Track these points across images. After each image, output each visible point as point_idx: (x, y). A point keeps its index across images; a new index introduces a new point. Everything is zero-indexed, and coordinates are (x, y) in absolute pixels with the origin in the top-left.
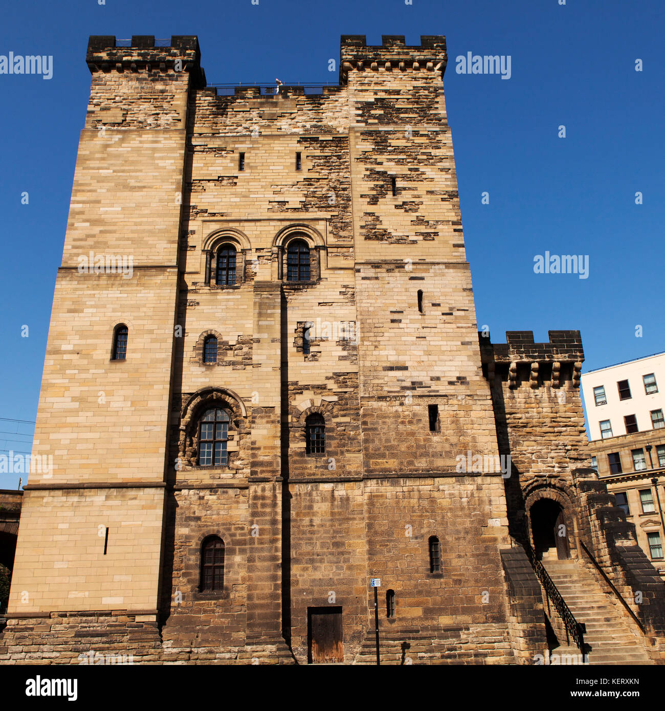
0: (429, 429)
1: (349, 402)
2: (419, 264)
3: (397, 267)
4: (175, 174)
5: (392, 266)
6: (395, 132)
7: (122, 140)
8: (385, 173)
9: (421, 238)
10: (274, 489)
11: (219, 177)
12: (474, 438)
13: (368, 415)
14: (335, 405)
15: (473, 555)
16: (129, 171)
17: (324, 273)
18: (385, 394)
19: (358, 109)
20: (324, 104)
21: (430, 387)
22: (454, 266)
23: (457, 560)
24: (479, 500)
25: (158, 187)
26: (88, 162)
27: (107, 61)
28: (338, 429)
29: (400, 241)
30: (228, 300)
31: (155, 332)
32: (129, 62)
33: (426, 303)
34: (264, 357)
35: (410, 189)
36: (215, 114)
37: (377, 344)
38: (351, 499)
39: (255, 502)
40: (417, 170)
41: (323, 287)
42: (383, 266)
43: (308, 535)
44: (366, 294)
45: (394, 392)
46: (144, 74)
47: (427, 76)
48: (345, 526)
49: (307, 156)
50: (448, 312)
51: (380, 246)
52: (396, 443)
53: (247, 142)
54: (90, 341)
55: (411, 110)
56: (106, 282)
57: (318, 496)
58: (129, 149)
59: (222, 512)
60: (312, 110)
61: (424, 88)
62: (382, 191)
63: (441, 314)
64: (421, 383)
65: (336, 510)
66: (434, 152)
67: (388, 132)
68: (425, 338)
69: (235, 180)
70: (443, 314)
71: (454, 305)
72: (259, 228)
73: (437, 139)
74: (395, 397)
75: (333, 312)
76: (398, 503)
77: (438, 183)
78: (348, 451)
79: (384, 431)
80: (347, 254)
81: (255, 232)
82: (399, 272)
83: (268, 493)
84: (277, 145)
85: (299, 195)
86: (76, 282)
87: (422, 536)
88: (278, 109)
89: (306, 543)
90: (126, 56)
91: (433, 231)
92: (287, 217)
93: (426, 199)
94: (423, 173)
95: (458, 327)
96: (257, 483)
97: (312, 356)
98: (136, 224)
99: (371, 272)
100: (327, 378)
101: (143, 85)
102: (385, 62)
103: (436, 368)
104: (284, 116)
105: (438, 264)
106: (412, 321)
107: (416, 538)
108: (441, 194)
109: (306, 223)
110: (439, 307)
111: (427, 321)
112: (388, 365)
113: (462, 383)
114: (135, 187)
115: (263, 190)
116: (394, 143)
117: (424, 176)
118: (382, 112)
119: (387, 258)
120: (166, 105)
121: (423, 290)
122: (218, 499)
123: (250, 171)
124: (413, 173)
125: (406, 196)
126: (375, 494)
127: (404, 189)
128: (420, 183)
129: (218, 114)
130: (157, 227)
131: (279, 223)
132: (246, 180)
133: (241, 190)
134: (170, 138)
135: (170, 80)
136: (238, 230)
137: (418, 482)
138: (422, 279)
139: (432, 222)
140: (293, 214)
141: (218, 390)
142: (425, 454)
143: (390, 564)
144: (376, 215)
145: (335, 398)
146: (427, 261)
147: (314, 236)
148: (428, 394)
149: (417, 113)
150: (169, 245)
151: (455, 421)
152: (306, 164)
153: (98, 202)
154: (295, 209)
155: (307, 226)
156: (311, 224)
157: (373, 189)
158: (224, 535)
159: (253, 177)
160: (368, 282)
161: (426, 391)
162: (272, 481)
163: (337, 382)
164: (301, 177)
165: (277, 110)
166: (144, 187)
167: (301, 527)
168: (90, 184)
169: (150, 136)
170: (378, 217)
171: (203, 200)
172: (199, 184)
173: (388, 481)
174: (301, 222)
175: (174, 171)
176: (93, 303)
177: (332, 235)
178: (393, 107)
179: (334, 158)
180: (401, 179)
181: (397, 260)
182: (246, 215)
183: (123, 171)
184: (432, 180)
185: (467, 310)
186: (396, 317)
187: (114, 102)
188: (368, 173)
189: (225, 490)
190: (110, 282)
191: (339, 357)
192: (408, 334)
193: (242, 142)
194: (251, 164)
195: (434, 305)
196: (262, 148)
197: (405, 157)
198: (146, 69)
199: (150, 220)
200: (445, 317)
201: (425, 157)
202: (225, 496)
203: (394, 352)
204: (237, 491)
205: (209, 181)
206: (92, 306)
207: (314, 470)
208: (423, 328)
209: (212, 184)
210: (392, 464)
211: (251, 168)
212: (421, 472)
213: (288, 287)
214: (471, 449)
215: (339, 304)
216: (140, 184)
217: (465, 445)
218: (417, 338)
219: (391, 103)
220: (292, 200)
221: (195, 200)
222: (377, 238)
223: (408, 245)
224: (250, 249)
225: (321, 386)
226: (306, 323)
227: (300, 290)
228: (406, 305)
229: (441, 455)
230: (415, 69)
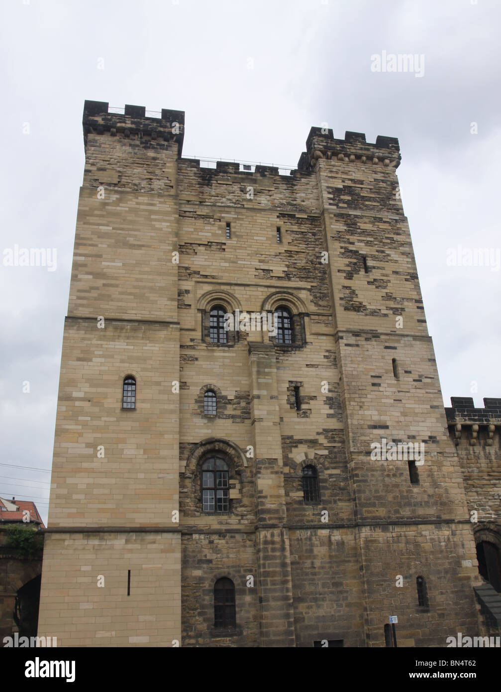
0: (410, 481)
1: (338, 455)
2: (391, 335)
3: (374, 337)
4: (171, 236)
5: (369, 336)
6: (361, 217)
7: (120, 200)
8: (357, 252)
9: (391, 312)
10: (282, 534)
11: (208, 242)
12: (446, 490)
13: (359, 468)
14: (326, 457)
15: (452, 592)
16: (129, 230)
17: (309, 338)
19: (329, 193)
20: (296, 185)
23: (439, 596)
24: (454, 544)
25: (155, 246)
26: (88, 218)
27: (102, 125)
28: (330, 480)
29: (374, 313)
30: (224, 357)
31: (163, 384)
32: (123, 128)
33: (400, 370)
34: (265, 413)
35: (378, 268)
36: (201, 185)
37: (361, 404)
38: (346, 544)
39: (265, 546)
40: (383, 252)
41: (309, 350)
42: (362, 334)
43: (311, 577)
44: (350, 359)
46: (137, 141)
47: (384, 171)
48: (342, 568)
49: (287, 231)
50: (418, 379)
51: (357, 317)
52: (384, 494)
53: (232, 213)
54: (100, 390)
55: (374, 200)
56: (112, 334)
57: (317, 540)
58: (127, 209)
59: (231, 556)
60: (287, 189)
61: (383, 181)
62: (355, 268)
63: (412, 380)
64: (400, 441)
65: (333, 553)
66: (396, 237)
67: (356, 216)
68: (401, 400)
69: (224, 247)
70: (414, 380)
71: (423, 373)
72: (248, 293)
73: (398, 226)
75: (319, 373)
76: (389, 547)
77: (401, 265)
78: (339, 500)
79: (373, 483)
80: (327, 322)
81: (245, 296)
82: (376, 341)
83: (277, 539)
84: (260, 218)
85: (282, 265)
86: (83, 332)
87: (411, 576)
88: (257, 185)
89: (309, 584)
90: (120, 122)
91: (400, 306)
92: (272, 285)
93: (392, 278)
94: (388, 255)
95: (427, 393)
96: (267, 529)
97: (303, 412)
98: (137, 280)
99: (352, 340)
100: (318, 434)
101: (136, 151)
102: (350, 155)
103: (412, 428)
104: (263, 193)
105: (407, 336)
106: (389, 385)
107: (406, 578)
108: (404, 275)
109: (290, 291)
110: (410, 375)
111: (402, 386)
112: (372, 423)
113: (433, 442)
114: (134, 245)
115: (249, 257)
116: (363, 226)
117: (389, 258)
118: (350, 198)
119: (365, 328)
120: (158, 172)
121: (397, 358)
122: (227, 543)
123: (236, 239)
124: (380, 254)
125: (375, 274)
126: (370, 539)
127: (374, 268)
128: (386, 263)
129: (204, 185)
130: (156, 284)
131: (266, 289)
132: (234, 248)
133: (230, 256)
134: (165, 202)
135: (161, 149)
136: (229, 293)
137: (404, 529)
138: (395, 348)
139: (399, 299)
140: (277, 282)
141: (220, 441)
142: (409, 504)
144: (353, 288)
145: (326, 452)
146: (398, 332)
147: (298, 303)
149: (378, 202)
150: (169, 303)
151: (431, 475)
152: (287, 238)
153: (100, 256)
154: (278, 277)
155: (292, 294)
156: (294, 292)
157: (348, 265)
158: (234, 576)
159: (239, 245)
160: (350, 348)
162: (279, 527)
163: (326, 437)
164: (282, 249)
166: (143, 246)
167: (304, 570)
168: (91, 239)
169: (146, 198)
170: (354, 291)
171: (195, 263)
172: (191, 247)
173: (379, 527)
174: (285, 290)
175: (170, 233)
176: (101, 353)
177: (313, 304)
178: (358, 195)
179: (310, 234)
180: (371, 259)
181: (372, 330)
182: (236, 279)
183: (122, 229)
184: (396, 262)
185: (433, 378)
186: (376, 381)
187: (108, 164)
188: (343, 251)
189: (233, 534)
190: (116, 334)
191: (327, 414)
192: (387, 397)
193: (228, 212)
194: (237, 233)
195: (406, 372)
196: (246, 220)
197: (372, 239)
198: (138, 135)
199: (150, 277)
200: (416, 383)
201: (389, 241)
202: (233, 540)
203: (376, 413)
204: (243, 536)
205: (199, 245)
206: (100, 356)
207: (312, 518)
208: (399, 392)
209: (202, 248)
210: (381, 512)
211: (237, 236)
212: (406, 519)
213: (279, 349)
214: (444, 500)
215: (324, 367)
216: (139, 243)
217: (440, 496)
218: (394, 400)
219: (356, 191)
220: (276, 269)
221: (188, 262)
222: (355, 309)
223: (381, 318)
224: (242, 311)
225: (313, 440)
226: (296, 382)
227: (289, 352)
228: (384, 371)
229: (421, 505)
230: (375, 163)
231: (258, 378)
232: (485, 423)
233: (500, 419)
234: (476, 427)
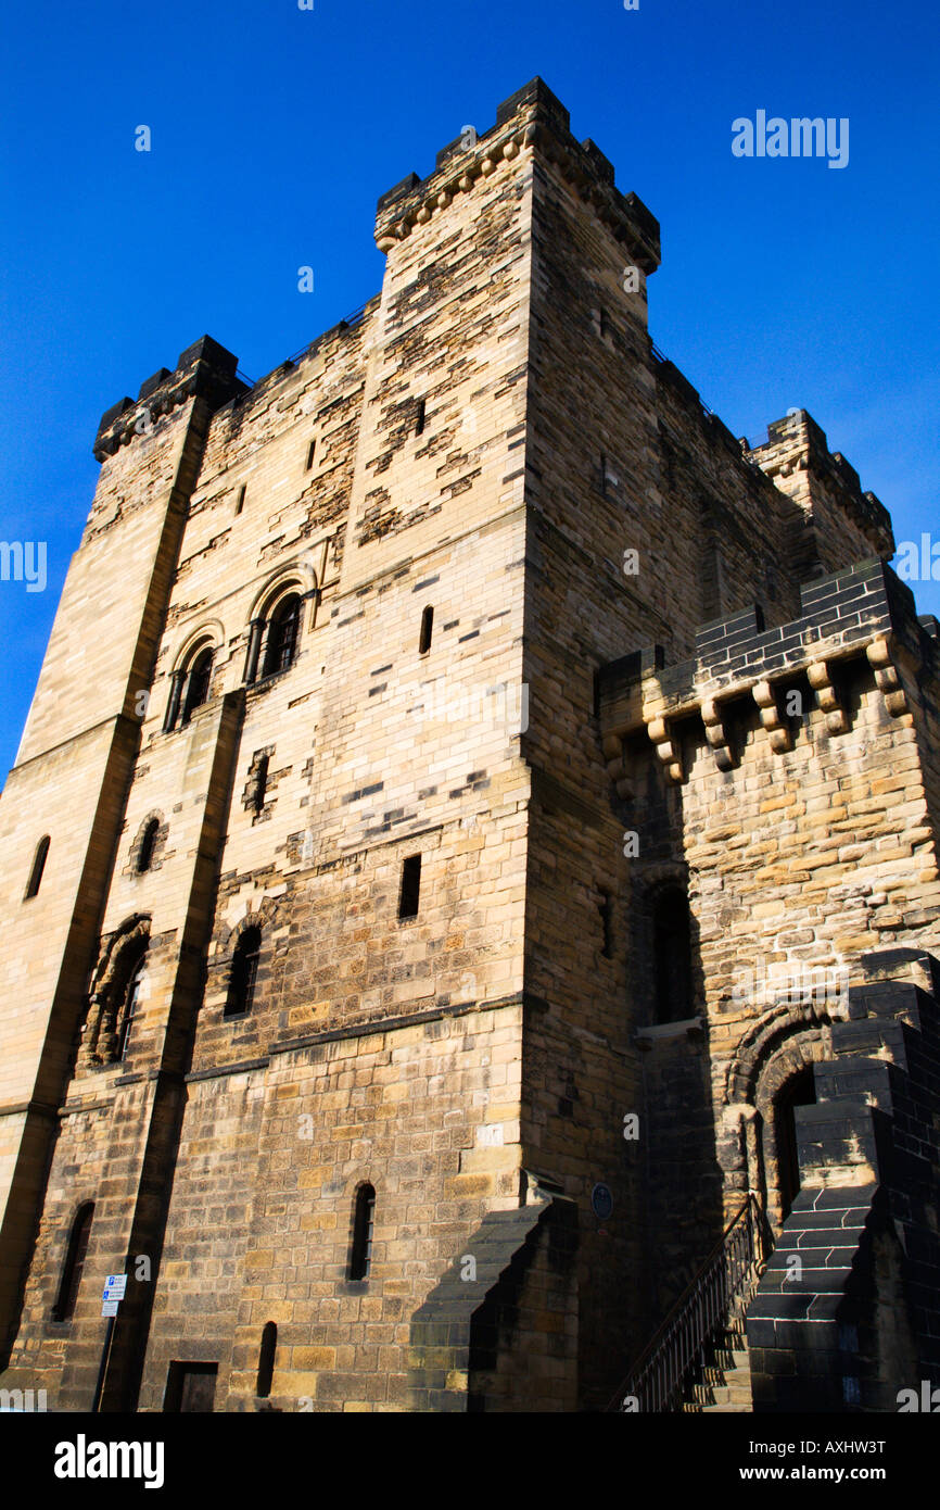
0: (396, 915)
2: (436, 550)
3: (396, 577)
4: (148, 564)
5: (390, 579)
6: (438, 314)
7: (107, 544)
8: (412, 399)
9: (449, 495)
10: (146, 1095)
11: (212, 541)
12: (477, 915)
13: (303, 908)
14: (280, 902)
15: (433, 1231)
16: (105, 587)
17: (303, 643)
18: (337, 854)
19: (392, 308)
21: (415, 816)
22: (495, 525)
23: (398, 1244)
24: (463, 1076)
25: (127, 596)
27: (113, 439)
28: (277, 953)
29: (414, 519)
31: (74, 836)
32: (133, 424)
33: (436, 630)
34: (182, 835)
35: (444, 407)
36: (229, 441)
37: (340, 751)
39: (117, 1126)
40: (463, 363)
41: (301, 668)
42: (376, 584)
43: (197, 1194)
44: (341, 654)
45: (352, 847)
46: (149, 430)
47: (507, 173)
49: (324, 439)
50: (471, 631)
51: (378, 548)
52: (335, 962)
53: (251, 464)
54: (11, 876)
55: (473, 256)
57: (224, 1103)
60: (347, 353)
61: (499, 199)
62: (399, 438)
63: (457, 641)
64: (401, 812)
65: (244, 1133)
66: (496, 309)
67: (428, 321)
69: (229, 535)
70: (461, 640)
71: (483, 613)
72: (235, 605)
73: (506, 279)
74: (350, 857)
76: (314, 1103)
77: (493, 367)
79: (320, 938)
81: (233, 612)
82: (399, 584)
83: (136, 1106)
84: (288, 444)
85: (301, 515)
86: (18, 788)
87: (345, 1182)
88: (302, 382)
89: (192, 1212)
91: (471, 469)
92: (274, 565)
93: (468, 411)
94: (471, 362)
95: (484, 660)
96: (126, 1087)
97: (266, 811)
98: (94, 667)
99: (354, 607)
100: (278, 850)
101: (145, 449)
102: (437, 196)
103: (431, 769)
104: (308, 390)
105: (470, 533)
106: (405, 679)
107: (333, 1188)
108: (495, 387)
109: (296, 561)
110: (455, 629)
111: (431, 668)
112: (352, 789)
113: (477, 786)
114: (104, 610)
115: (258, 532)
116: (434, 334)
117: (472, 368)
118: (426, 291)
119: (386, 566)
120: (163, 464)
121: (435, 604)
123: (249, 508)
124: (456, 372)
125: (436, 426)
126: (282, 1086)
127: (438, 411)
128: (463, 385)
129: (231, 438)
130: (114, 661)
131: (262, 581)
132: (241, 528)
133: (231, 549)
134: (155, 511)
135: (174, 421)
136: (215, 619)
137: (355, 1049)
138: (435, 580)
139: (473, 452)
140: (284, 554)
141: (143, 917)
142: (381, 978)
143: (280, 1258)
144: (384, 488)
145: (283, 889)
146: (452, 538)
147: (303, 578)
148: (410, 833)
149: (481, 255)
150: (116, 685)
151: (448, 885)
152: (321, 454)
153: (67, 652)
154: (290, 543)
155: (299, 565)
156: (305, 558)
157: (386, 443)
159: (251, 516)
160: (346, 628)
161: (408, 828)
162: (146, 1079)
163: (289, 854)
164: (309, 480)
165: (301, 385)
166: (113, 604)
167: (190, 1177)
168: (65, 630)
169: (135, 520)
170: (386, 491)
171: (185, 591)
172: (185, 568)
173: (307, 1052)
174: (291, 564)
175: (148, 560)
176: (26, 813)
177: (333, 564)
178: (444, 270)
180: (434, 397)
181: (401, 562)
183: (98, 592)
184: (485, 366)
185: (508, 612)
186: (379, 680)
187: (114, 494)
188: (384, 416)
190: (48, 774)
191: (303, 799)
192: (394, 710)
193: (246, 467)
194: (252, 498)
195: (448, 627)
196: (269, 462)
197: (447, 350)
199: (109, 652)
200: (463, 646)
201: (479, 329)
203: (365, 759)
205: (199, 554)
206: (24, 819)
207: (232, 1050)
208: (422, 685)
209: (201, 558)
210: (320, 1012)
211: (252, 502)
212: (367, 1022)
213: (253, 692)
214: (468, 946)
215: (317, 693)
217: (457, 939)
218: (408, 712)
219: (444, 263)
220: (291, 529)
221: (179, 595)
222: (380, 533)
223: (426, 522)
224: (223, 645)
225: (267, 868)
226: (266, 748)
227: (267, 689)
228: (400, 648)
229: (409, 974)
230: (488, 174)
231: (187, 769)
232: (788, 665)
233: (841, 635)
234: (761, 692)
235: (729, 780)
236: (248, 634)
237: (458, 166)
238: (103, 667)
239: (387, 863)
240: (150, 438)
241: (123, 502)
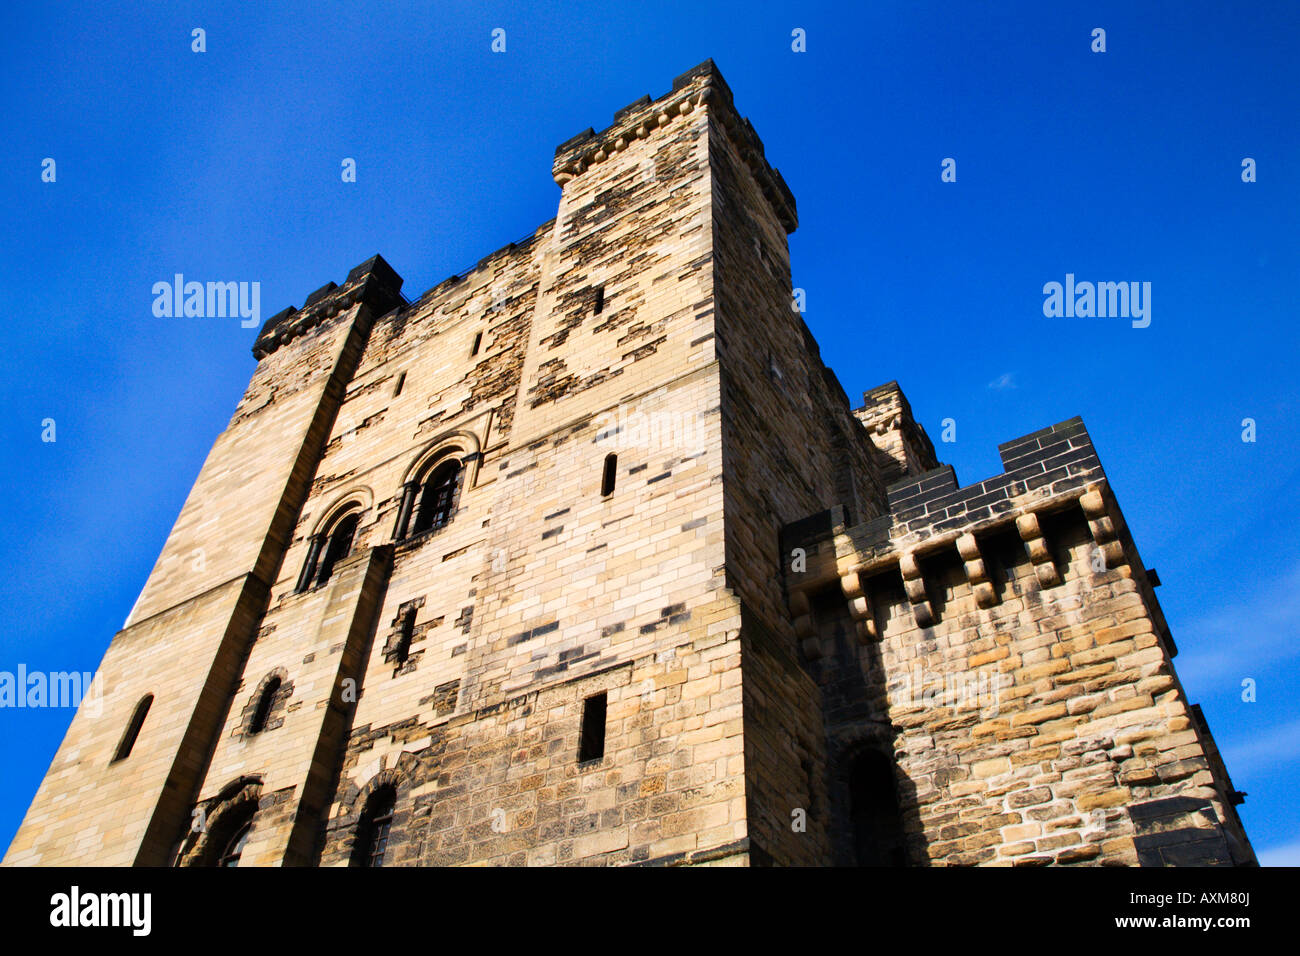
0: (575, 758)
2: (618, 405)
3: (574, 431)
4: (298, 438)
5: (567, 433)
6: (615, 224)
7: (255, 425)
8: (589, 288)
9: (632, 360)
11: (365, 421)
12: (681, 754)
13: (455, 757)
14: (422, 757)
16: (248, 461)
17: (465, 500)
18: (500, 698)
19: (568, 223)
20: (534, 249)
21: (598, 653)
22: (685, 380)
25: (272, 467)
26: (209, 472)
27: (274, 340)
28: (417, 812)
29: (593, 382)
30: (313, 608)
31: (182, 693)
32: (296, 326)
33: (621, 473)
34: (310, 687)
35: (624, 291)
36: (390, 340)
37: (507, 593)
40: (643, 256)
41: (458, 523)
42: (551, 438)
44: (509, 502)
45: (520, 689)
46: (312, 331)
47: (682, 124)
49: (491, 331)
50: (662, 473)
51: (555, 407)
52: (495, 815)
53: (413, 355)
54: (101, 738)
56: (156, 634)
58: (259, 432)
60: (517, 265)
61: (675, 142)
62: (576, 319)
63: (645, 483)
64: (580, 650)
66: (677, 216)
67: (604, 229)
68: (605, 545)
69: (384, 414)
70: (650, 482)
71: (675, 456)
72: (392, 470)
73: (685, 194)
74: (517, 700)
75: (464, 563)
77: (676, 258)
79: (476, 789)
81: (384, 478)
82: (577, 437)
84: (452, 337)
85: (464, 393)
90: (294, 322)
91: (656, 338)
92: (437, 434)
93: (651, 292)
94: (652, 256)
95: (678, 498)
97: (410, 662)
98: (227, 531)
99: (525, 459)
100: (423, 702)
101: (306, 347)
102: (615, 141)
103: (617, 605)
104: (475, 295)
105: (656, 389)
106: (584, 521)
108: (679, 272)
109: (457, 430)
110: (643, 472)
111: (615, 509)
112: (520, 630)
113: (674, 620)
114: (246, 480)
115: (416, 410)
116: (612, 238)
117: (653, 260)
118: (603, 209)
119: (562, 422)
120: (322, 357)
121: (619, 450)
123: (408, 391)
124: (635, 264)
125: (616, 306)
127: (617, 295)
128: (644, 273)
129: (393, 338)
130: (249, 525)
131: (417, 450)
132: (398, 407)
133: (386, 425)
134: (309, 394)
135: (337, 324)
136: (364, 486)
139: (657, 324)
140: (444, 426)
141: (251, 779)
142: (556, 831)
144: (560, 359)
145: (427, 742)
146: (636, 394)
147: (465, 444)
148: (592, 671)
150: (252, 546)
151: (643, 718)
152: (487, 342)
153: (199, 520)
154: (451, 417)
155: (459, 434)
156: (466, 427)
157: (562, 322)
159: (410, 397)
160: (517, 478)
161: (589, 666)
163: (438, 705)
164: (474, 365)
165: (469, 292)
166: (256, 475)
168: (200, 500)
169: (290, 403)
170: (562, 361)
171: (334, 464)
172: (336, 444)
174: (451, 433)
175: (298, 435)
176: (129, 672)
178: (621, 193)
180: (613, 284)
181: (579, 418)
183: (241, 465)
184: (667, 258)
185: (703, 454)
186: (554, 524)
187: (268, 385)
188: (560, 302)
190: (162, 632)
191: (453, 649)
192: (572, 551)
193: (409, 357)
194: (412, 382)
195: (633, 471)
196: (431, 353)
197: (625, 249)
198: (313, 325)
199: (246, 517)
200: (652, 487)
201: (661, 231)
203: (536, 600)
205: (350, 432)
206: (126, 678)
208: (604, 526)
209: (352, 435)
211: (412, 385)
213: (402, 548)
214: (670, 789)
215: (476, 546)
216: (253, 473)
217: (656, 782)
218: (589, 551)
219: (620, 189)
220: (453, 404)
221: (325, 468)
222: (554, 396)
223: (606, 384)
224: (371, 508)
225: (408, 721)
226: (414, 601)
227: (420, 545)
228: (580, 493)
229: (592, 825)
230: (664, 125)
231: (323, 620)
232: (994, 516)
233: (1050, 486)
234: (966, 543)
235: (929, 636)
236: (401, 495)
237: (635, 120)
238: (236, 532)
239: (564, 704)
240: (312, 338)
241: (277, 390)
